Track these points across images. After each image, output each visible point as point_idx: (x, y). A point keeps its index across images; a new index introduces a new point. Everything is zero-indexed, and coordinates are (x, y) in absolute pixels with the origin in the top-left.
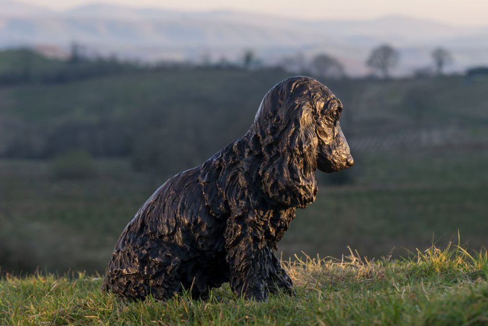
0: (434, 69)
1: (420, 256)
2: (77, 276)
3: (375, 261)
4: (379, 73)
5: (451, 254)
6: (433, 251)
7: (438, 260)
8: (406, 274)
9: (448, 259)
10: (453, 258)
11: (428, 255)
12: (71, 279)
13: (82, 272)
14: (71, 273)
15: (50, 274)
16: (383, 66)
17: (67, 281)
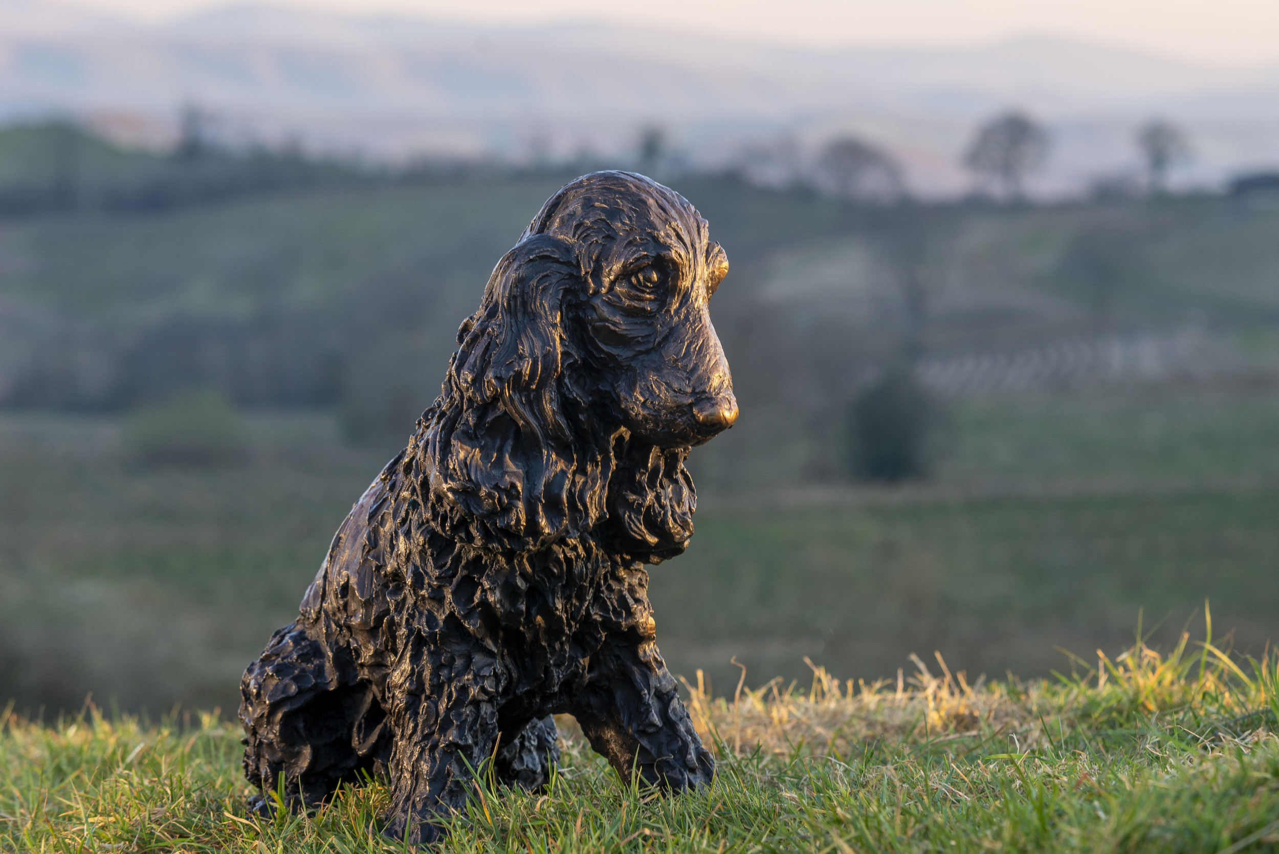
0: (1143, 179)
1: (1106, 670)
2: (196, 723)
3: (987, 683)
4: (997, 188)
5: (1188, 665)
6: (1141, 658)
7: (1152, 680)
8: (1069, 719)
9: (1179, 678)
10: (1193, 676)
11: (1126, 669)
12: (180, 729)
13: (211, 712)
14: (181, 714)
15: (125, 717)
16: (1008, 168)
17: (171, 734)
